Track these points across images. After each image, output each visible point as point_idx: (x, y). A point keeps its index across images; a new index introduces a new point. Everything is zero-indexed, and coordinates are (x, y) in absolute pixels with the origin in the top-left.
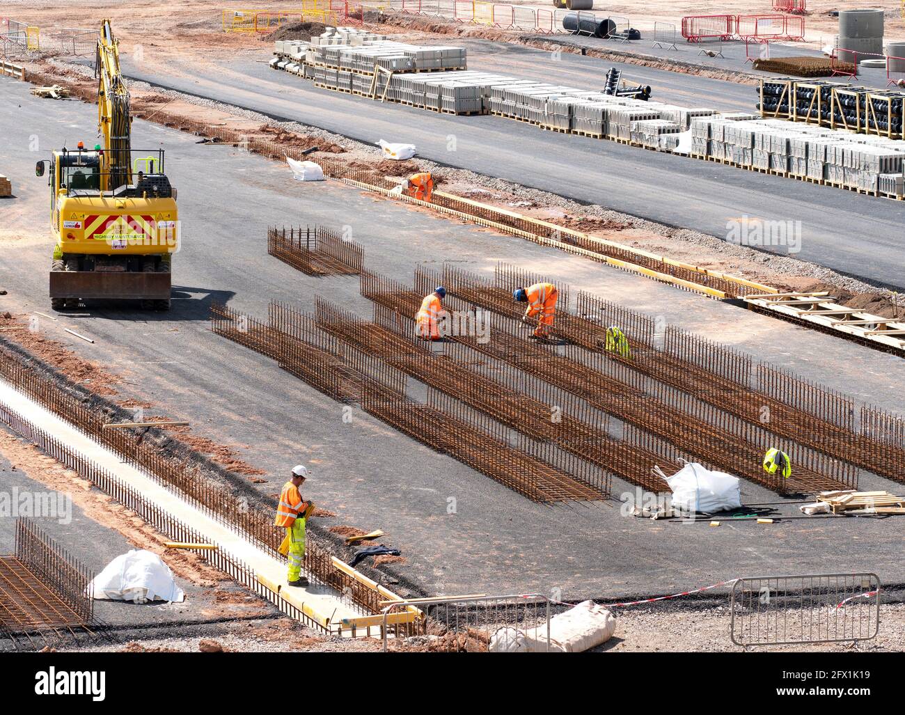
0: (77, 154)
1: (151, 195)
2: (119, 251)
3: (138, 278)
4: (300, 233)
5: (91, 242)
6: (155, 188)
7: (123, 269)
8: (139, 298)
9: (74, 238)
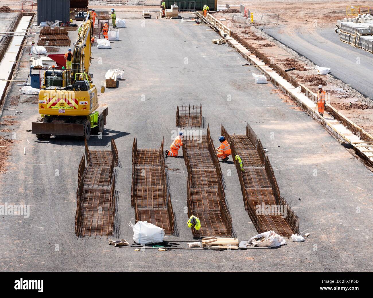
0: (52, 71)
1: (77, 89)
2: (62, 114)
3: (69, 126)
4: (193, 107)
5: (49, 110)
6: (79, 87)
7: (63, 122)
8: (70, 135)
9: (43, 108)
